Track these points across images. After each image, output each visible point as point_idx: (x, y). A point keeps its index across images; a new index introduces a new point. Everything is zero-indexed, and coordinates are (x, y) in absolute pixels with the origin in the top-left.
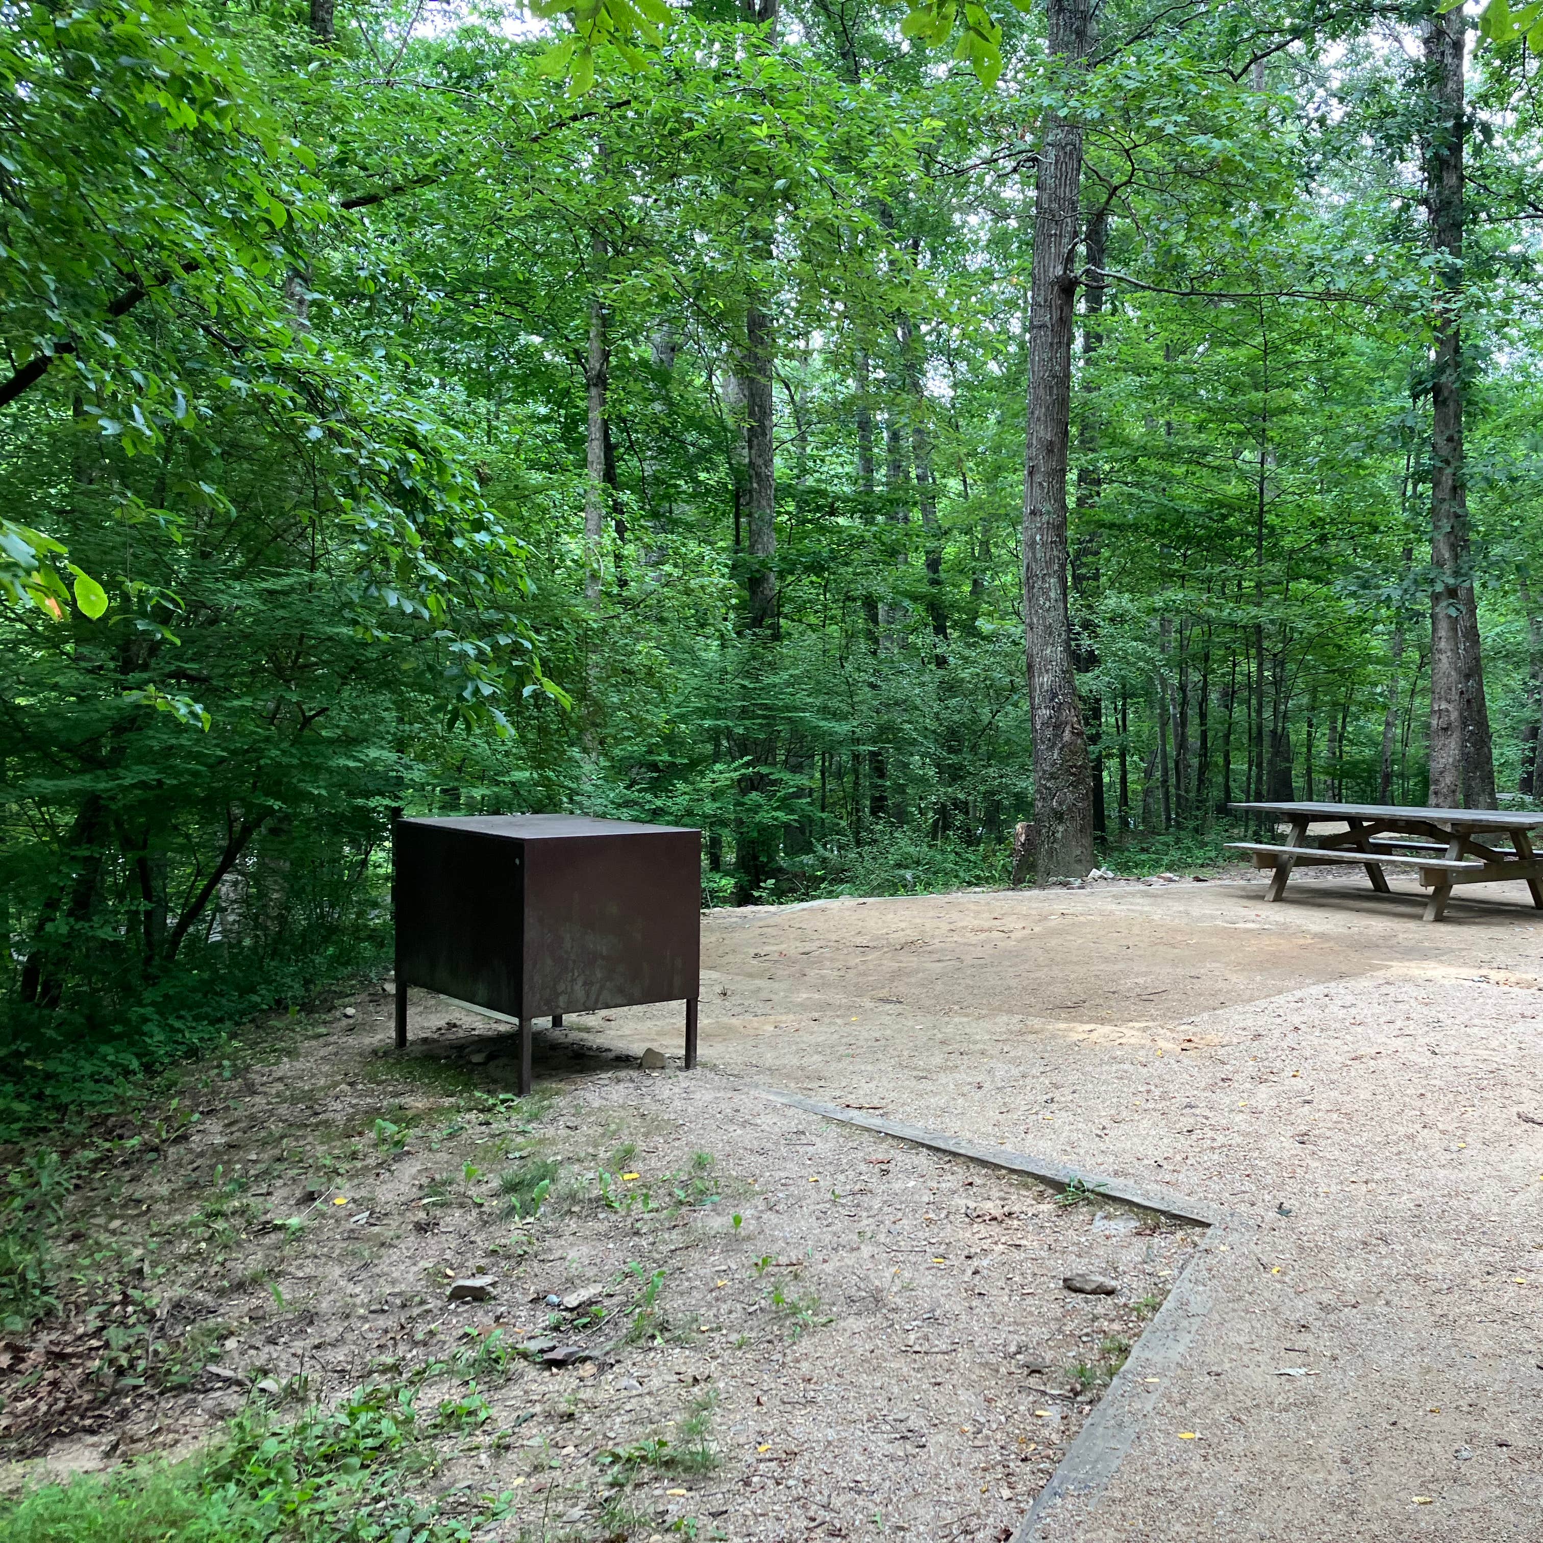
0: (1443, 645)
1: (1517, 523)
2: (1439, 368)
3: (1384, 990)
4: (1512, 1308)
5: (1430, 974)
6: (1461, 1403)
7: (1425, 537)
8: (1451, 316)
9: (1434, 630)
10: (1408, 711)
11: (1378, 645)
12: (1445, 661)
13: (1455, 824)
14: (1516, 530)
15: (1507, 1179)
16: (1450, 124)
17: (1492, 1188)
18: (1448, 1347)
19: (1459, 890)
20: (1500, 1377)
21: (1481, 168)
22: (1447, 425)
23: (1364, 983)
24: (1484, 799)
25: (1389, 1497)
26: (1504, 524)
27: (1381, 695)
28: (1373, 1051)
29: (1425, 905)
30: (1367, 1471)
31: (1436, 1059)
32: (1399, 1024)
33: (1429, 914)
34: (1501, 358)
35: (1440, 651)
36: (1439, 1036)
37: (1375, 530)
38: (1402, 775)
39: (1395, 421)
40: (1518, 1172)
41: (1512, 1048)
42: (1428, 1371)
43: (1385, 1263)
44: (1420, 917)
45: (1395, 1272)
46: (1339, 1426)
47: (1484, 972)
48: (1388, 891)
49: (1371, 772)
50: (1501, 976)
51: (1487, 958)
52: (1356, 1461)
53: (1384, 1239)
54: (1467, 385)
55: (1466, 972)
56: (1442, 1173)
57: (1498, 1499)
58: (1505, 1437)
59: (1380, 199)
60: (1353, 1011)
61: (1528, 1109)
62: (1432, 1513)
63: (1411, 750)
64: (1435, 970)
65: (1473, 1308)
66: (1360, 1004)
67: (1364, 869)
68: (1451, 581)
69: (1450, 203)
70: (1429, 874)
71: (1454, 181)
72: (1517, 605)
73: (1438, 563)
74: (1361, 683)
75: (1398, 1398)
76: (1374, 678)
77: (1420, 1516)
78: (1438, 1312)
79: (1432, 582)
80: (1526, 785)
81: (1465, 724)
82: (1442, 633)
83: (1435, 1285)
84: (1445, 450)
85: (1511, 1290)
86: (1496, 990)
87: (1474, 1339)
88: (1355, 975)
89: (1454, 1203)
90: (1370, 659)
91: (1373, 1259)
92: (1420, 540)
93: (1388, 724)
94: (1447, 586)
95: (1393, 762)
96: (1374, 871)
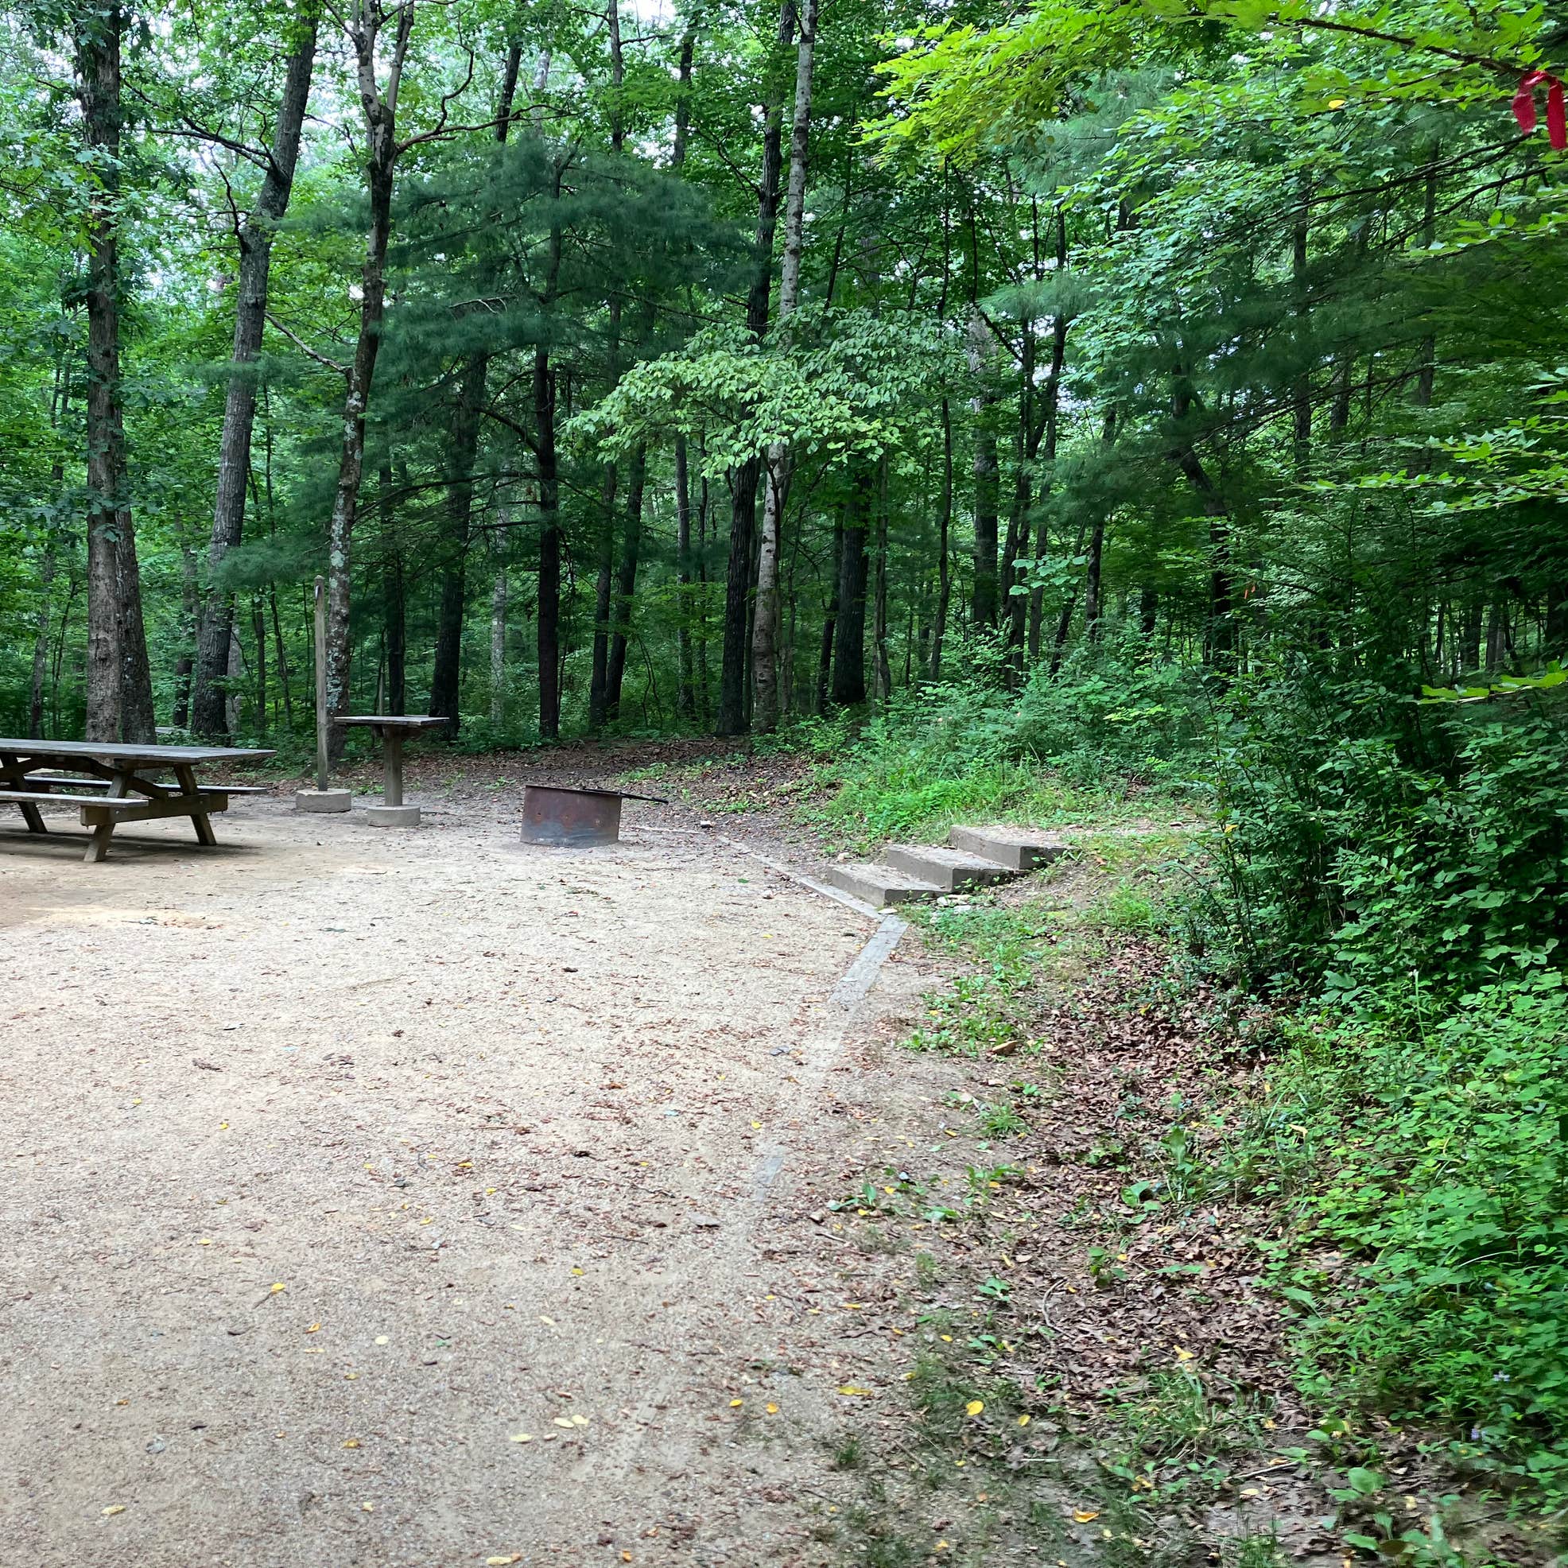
0: (100, 571)
1: (172, 451)
2: (95, 278)
3: (45, 939)
4: (200, 1271)
5: (94, 919)
6: (151, 1388)
7: (80, 456)
8: (111, 219)
9: (91, 555)
10: (59, 640)
11: (26, 569)
12: (103, 589)
13: (119, 759)
14: (171, 458)
15: (187, 1132)
16: (107, 14)
17: (171, 1144)
18: (133, 1328)
19: (122, 828)
20: (190, 1351)
21: (138, 69)
22: (103, 338)
23: (23, 933)
24: (143, 733)
25: (76, 1514)
26: (159, 450)
27: (30, 622)
28: (36, 1007)
29: (86, 845)
30: (50, 1490)
31: (105, 1010)
32: (64, 974)
33: (91, 854)
34: (155, 279)
35: (98, 578)
36: (108, 985)
37: (25, 444)
38: (52, 707)
39: (48, 328)
40: (197, 1124)
41: (184, 992)
42: (113, 1358)
43: (60, 1243)
44: (80, 858)
45: (70, 1251)
46: (15, 1443)
47: (151, 913)
48: (44, 831)
49: (20, 704)
50: (169, 915)
51: (153, 898)
52: (37, 1481)
53: (57, 1217)
54: (123, 298)
55: (131, 914)
56: (117, 1134)
57: (196, 1489)
58: (198, 1416)
59: (27, 85)
60: (12, 964)
61: (202, 1055)
62: (123, 1522)
63: (63, 680)
64: (99, 914)
65: (158, 1279)
66: (20, 957)
67: (16, 807)
68: (109, 504)
69: (106, 101)
70: (91, 813)
71: (110, 78)
72: (173, 535)
73: (94, 484)
74: (10, 608)
75: (81, 1395)
76: (24, 603)
77: (112, 1529)
78: (121, 1289)
79: (89, 503)
80: (180, 719)
81: (123, 656)
82: (100, 558)
83: (114, 1260)
84: (101, 365)
85: (197, 1253)
86: (165, 932)
87: (161, 1313)
88: (12, 924)
89: (131, 1166)
90: (20, 583)
91: (45, 1240)
92: (74, 459)
93: (38, 653)
94: (104, 509)
95: (44, 694)
96: (29, 811)
